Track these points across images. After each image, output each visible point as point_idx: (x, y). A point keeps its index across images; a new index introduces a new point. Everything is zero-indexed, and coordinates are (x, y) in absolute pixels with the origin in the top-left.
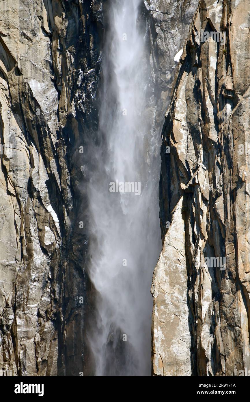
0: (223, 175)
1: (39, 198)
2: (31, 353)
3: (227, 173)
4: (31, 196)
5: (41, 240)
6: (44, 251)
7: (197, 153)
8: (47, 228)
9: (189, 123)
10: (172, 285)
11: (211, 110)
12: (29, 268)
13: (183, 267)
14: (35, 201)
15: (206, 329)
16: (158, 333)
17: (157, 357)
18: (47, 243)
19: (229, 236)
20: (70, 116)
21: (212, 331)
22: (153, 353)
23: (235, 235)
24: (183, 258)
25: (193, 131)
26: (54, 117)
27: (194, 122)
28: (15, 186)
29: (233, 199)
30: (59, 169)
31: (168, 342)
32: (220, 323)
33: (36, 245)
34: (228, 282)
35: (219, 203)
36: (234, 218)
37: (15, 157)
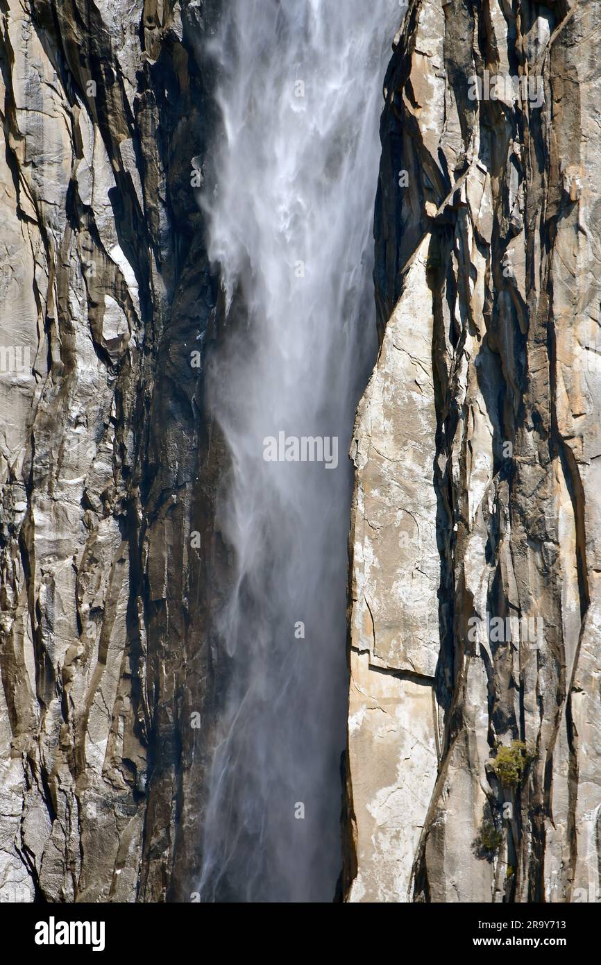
0: (525, 186)
1: (93, 229)
2: (65, 590)
3: (534, 182)
4: (74, 223)
5: (95, 332)
6: (103, 354)
7: (466, 133)
8: (109, 300)
9: (449, 62)
10: (401, 440)
11: (501, 29)
12: (64, 393)
13: (427, 399)
14: (83, 237)
15: (475, 546)
16: (363, 552)
17: (359, 609)
18: (109, 334)
19: (536, 329)
20: (169, 39)
21: (491, 554)
22: (350, 599)
23: (550, 327)
24: (426, 378)
25: (458, 81)
26: (131, 39)
27: (460, 59)
28: (35, 199)
29: (549, 241)
30: (142, 162)
31: (386, 574)
32: (509, 533)
33: (82, 340)
34: (531, 436)
35: (515, 250)
36: (549, 288)
37: (39, 132)
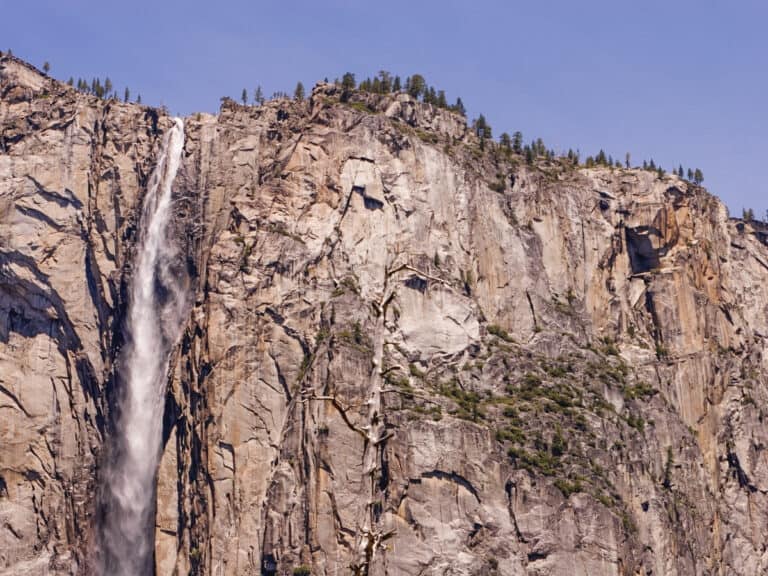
1: (91, 421)
2: (82, 509)
3: (203, 411)
4: (86, 419)
5: (90, 444)
6: (92, 452)
7: (186, 398)
8: (94, 438)
9: (182, 382)
10: (169, 474)
11: (196, 375)
12: (82, 460)
13: (175, 464)
14: (88, 422)
15: (187, 500)
16: (159, 501)
17: (158, 516)
18: (94, 446)
19: (203, 447)
20: (111, 374)
21: (192, 502)
22: (156, 513)
23: (206, 446)
24: (175, 459)
25: (184, 386)
26: (101, 374)
27: (185, 381)
28: (76, 412)
29: (206, 427)
30: (103, 403)
31: (165, 507)
32: (196, 498)
33: (87, 447)
34: (201, 474)
35: (198, 427)
36: (207, 437)
37: (77, 395)
